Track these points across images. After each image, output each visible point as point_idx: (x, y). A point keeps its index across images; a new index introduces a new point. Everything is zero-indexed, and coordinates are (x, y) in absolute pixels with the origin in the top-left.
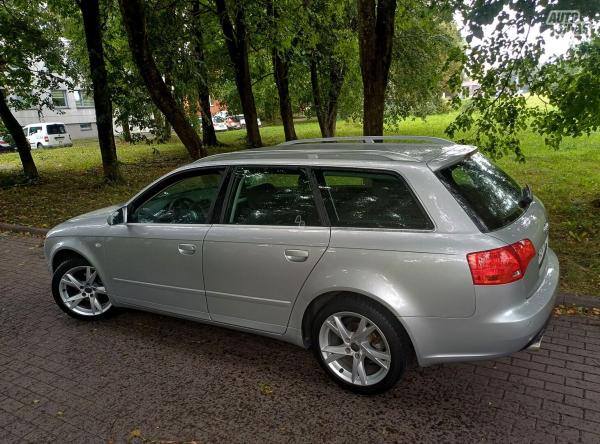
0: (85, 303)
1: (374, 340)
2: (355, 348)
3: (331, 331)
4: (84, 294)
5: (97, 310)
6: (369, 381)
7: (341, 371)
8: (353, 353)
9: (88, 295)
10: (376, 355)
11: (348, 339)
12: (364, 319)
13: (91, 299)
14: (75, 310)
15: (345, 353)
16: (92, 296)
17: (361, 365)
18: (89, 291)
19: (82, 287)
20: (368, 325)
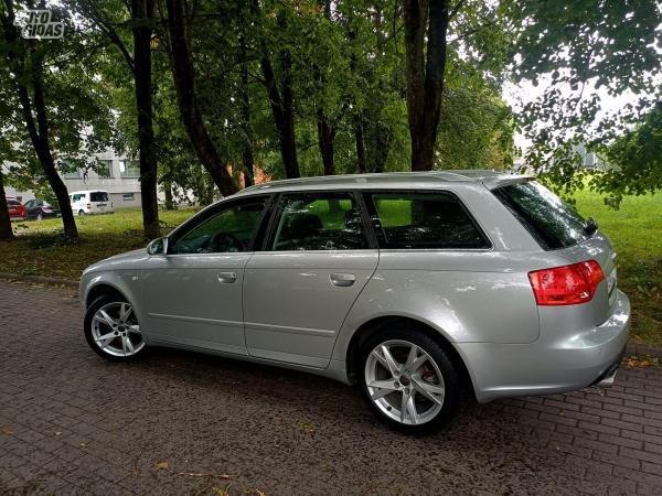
0: (117, 343)
1: (427, 372)
2: (405, 382)
3: (378, 362)
4: (116, 333)
5: (128, 350)
6: (419, 420)
7: (389, 409)
8: (402, 388)
9: (120, 334)
10: (428, 389)
11: (397, 372)
12: (415, 348)
13: (124, 338)
14: (105, 349)
15: (393, 388)
16: (124, 335)
17: (411, 401)
18: (121, 329)
19: (115, 325)
20: (419, 355)
